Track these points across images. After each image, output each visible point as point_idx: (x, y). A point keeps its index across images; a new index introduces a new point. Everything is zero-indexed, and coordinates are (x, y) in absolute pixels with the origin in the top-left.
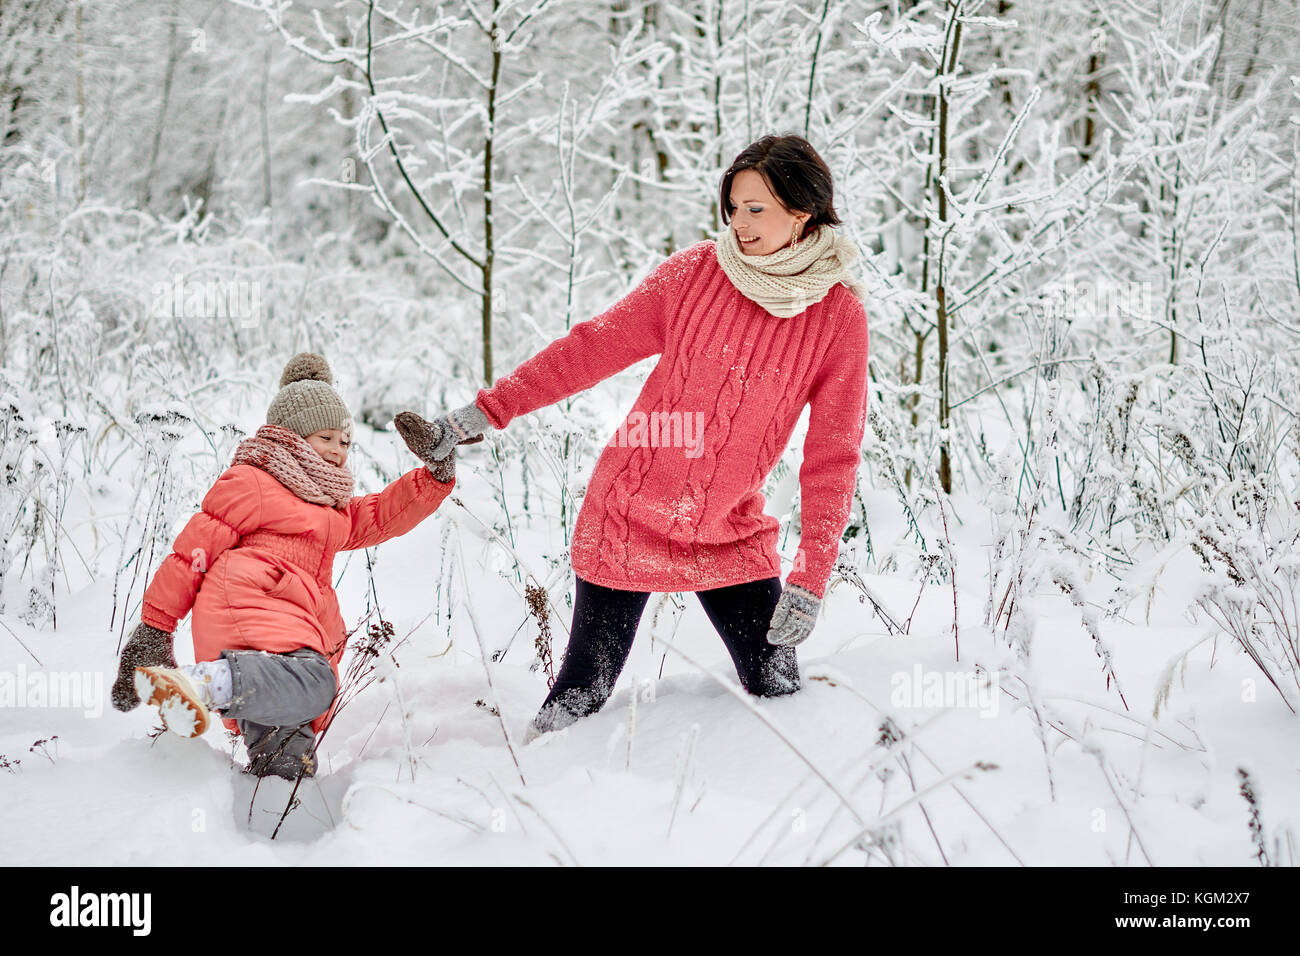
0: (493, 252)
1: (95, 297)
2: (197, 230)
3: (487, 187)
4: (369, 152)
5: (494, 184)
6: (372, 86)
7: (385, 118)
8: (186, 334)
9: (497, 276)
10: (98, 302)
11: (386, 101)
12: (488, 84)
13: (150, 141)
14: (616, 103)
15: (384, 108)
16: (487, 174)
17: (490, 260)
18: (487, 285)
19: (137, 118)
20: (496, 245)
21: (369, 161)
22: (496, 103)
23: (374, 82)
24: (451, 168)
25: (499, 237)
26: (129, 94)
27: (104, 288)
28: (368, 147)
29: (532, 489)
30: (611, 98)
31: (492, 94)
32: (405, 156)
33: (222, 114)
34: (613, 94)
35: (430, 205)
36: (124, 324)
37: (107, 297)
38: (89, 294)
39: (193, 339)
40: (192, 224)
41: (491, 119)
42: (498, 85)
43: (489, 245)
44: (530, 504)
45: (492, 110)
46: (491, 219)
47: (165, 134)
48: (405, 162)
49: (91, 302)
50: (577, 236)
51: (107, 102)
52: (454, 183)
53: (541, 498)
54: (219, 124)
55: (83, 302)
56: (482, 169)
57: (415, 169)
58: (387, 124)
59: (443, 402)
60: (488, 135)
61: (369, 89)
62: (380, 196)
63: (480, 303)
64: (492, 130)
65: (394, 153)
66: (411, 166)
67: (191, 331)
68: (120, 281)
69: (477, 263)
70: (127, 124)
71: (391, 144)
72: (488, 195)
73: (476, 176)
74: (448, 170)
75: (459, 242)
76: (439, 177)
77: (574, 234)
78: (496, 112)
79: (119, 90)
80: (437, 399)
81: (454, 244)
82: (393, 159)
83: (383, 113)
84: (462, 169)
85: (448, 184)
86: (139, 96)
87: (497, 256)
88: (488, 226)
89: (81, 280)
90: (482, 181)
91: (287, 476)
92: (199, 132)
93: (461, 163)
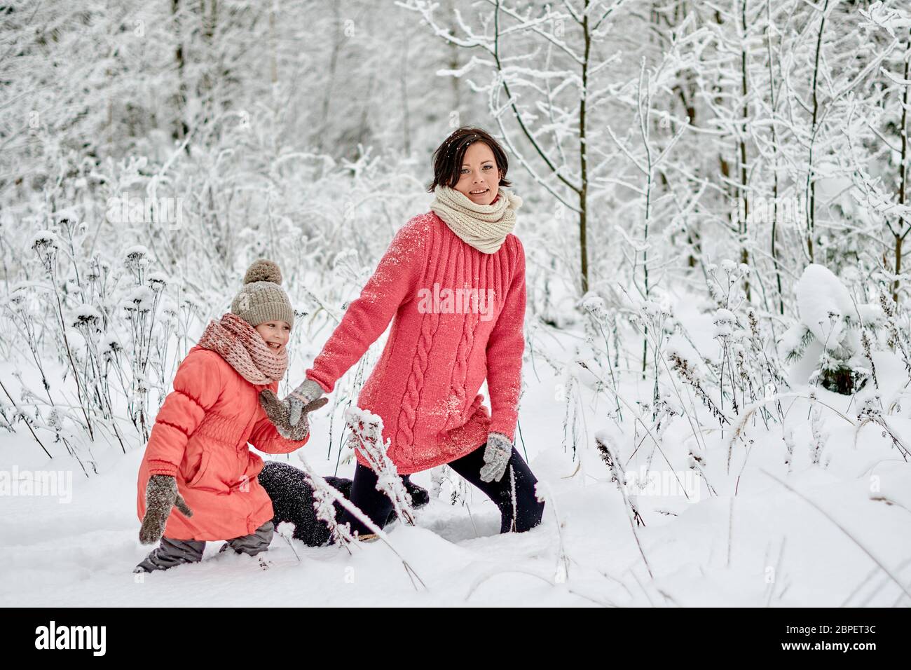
0: (586, 181)
1: (296, 217)
2: (368, 168)
3: (582, 135)
4: (499, 110)
5: (587, 133)
6: (498, 63)
7: (508, 86)
8: (361, 242)
9: (589, 199)
10: (298, 220)
11: (509, 74)
12: (582, 60)
13: (320, 107)
14: (673, 72)
15: (507, 79)
16: (582, 124)
17: (585, 186)
18: (583, 205)
19: (312, 90)
20: (589, 175)
21: (499, 117)
22: (587, 74)
23: (500, 60)
24: (554, 121)
25: (591, 170)
26: (306, 73)
27: (302, 210)
28: (498, 107)
29: (620, 352)
30: (670, 68)
31: (585, 67)
32: (522, 113)
33: (370, 86)
34: (671, 65)
35: (541, 148)
36: (317, 236)
37: (304, 217)
38: (291, 215)
39: (365, 245)
40: (365, 165)
41: (585, 85)
42: (589, 60)
43: (584, 176)
44: (619, 363)
45: (585, 79)
46: (585, 157)
47: (331, 101)
48: (522, 117)
49: (293, 221)
50: (652, 169)
51: (293, 80)
52: (557, 132)
53: (627, 359)
54: (368, 95)
55: (287, 221)
56: (578, 120)
57: (531, 122)
58: (510, 90)
59: (547, 289)
60: (582, 97)
61: (497, 65)
62: (506, 142)
63: (578, 218)
64: (585, 93)
65: (515, 111)
66: (527, 120)
67: (364, 240)
68: (313, 205)
69: (576, 189)
70: (306, 94)
71: (513, 105)
72: (583, 140)
73: (572, 126)
74: (552, 123)
75: (563, 175)
76: (546, 128)
77: (650, 167)
78: (588, 80)
79: (301, 71)
80: (543, 287)
81: (559, 176)
82: (515, 115)
83: (507, 82)
84: (562, 122)
85: (552, 133)
86: (313, 75)
87: (590, 184)
88: (583, 162)
89: (286, 205)
90: (578, 131)
91: (240, 367)
92: (354, 99)
93: (560, 118)
